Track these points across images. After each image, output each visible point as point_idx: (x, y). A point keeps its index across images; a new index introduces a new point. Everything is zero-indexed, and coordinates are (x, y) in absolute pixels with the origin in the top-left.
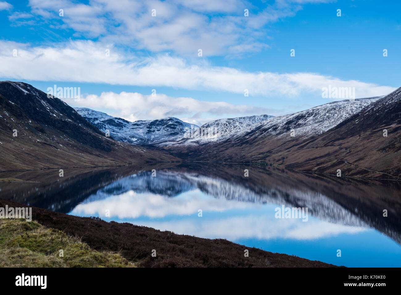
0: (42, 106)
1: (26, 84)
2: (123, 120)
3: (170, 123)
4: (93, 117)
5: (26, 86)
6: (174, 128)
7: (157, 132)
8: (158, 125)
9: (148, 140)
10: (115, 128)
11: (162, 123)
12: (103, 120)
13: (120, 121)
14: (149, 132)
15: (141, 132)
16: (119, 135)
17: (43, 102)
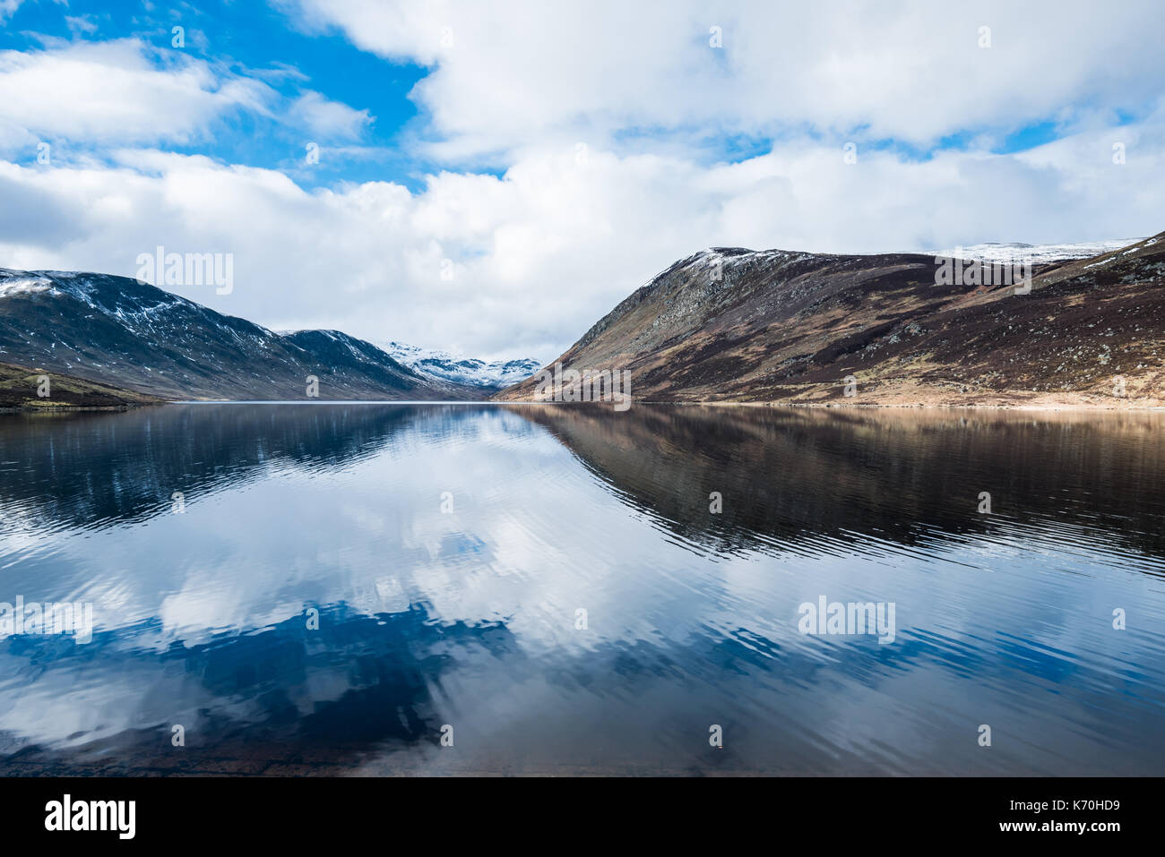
0: (348, 350)
1: (337, 332)
2: (480, 361)
3: (526, 363)
4: (446, 359)
5: (336, 333)
6: (530, 369)
7: (512, 373)
8: (514, 365)
9: (500, 381)
10: (469, 370)
11: (518, 363)
12: (457, 361)
13: (475, 362)
14: (504, 372)
15: (496, 374)
16: (472, 377)
17: (352, 348)
